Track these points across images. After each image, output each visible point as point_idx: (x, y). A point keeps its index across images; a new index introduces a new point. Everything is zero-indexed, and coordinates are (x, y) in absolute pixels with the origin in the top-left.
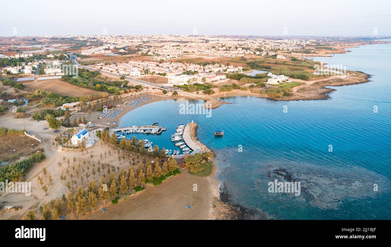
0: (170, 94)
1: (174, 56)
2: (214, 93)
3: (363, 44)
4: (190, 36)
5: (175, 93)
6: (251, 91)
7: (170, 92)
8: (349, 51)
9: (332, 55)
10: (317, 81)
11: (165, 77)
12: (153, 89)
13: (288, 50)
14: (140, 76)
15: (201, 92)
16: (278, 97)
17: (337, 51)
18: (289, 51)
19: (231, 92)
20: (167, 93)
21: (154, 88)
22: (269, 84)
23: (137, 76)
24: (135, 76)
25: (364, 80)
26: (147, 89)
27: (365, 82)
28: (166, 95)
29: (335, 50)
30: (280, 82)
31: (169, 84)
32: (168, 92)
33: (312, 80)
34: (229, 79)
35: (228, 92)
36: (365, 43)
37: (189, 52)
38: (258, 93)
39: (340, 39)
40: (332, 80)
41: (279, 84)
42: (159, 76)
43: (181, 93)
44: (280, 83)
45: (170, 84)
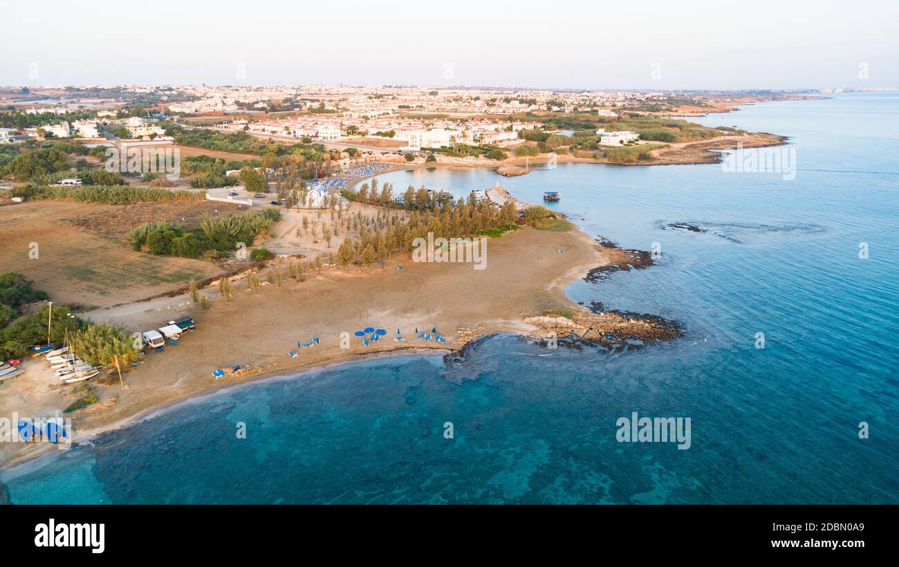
0: (421, 161)
1: (386, 112)
2: (506, 157)
3: (761, 100)
4: (386, 86)
5: (432, 159)
6: (576, 155)
7: (420, 158)
8: (737, 110)
9: (704, 114)
10: (691, 143)
11: (392, 139)
12: (383, 154)
13: (614, 106)
14: (340, 138)
15: (481, 156)
16: (629, 161)
17: (712, 109)
18: (615, 108)
19: (538, 157)
20: (414, 159)
21: (384, 152)
22: (605, 146)
23: (335, 137)
24: (329, 138)
25: (778, 142)
26: (370, 154)
27: (779, 144)
28: (413, 162)
29: (707, 106)
30: (624, 143)
31: (409, 147)
32: (416, 158)
33: (682, 142)
34: (524, 140)
35: (532, 157)
36: (765, 98)
37: (410, 106)
38: (590, 157)
39: (712, 94)
40: (717, 142)
41: (622, 145)
42: (380, 137)
43: (441, 158)
44: (625, 145)
45: (413, 146)
